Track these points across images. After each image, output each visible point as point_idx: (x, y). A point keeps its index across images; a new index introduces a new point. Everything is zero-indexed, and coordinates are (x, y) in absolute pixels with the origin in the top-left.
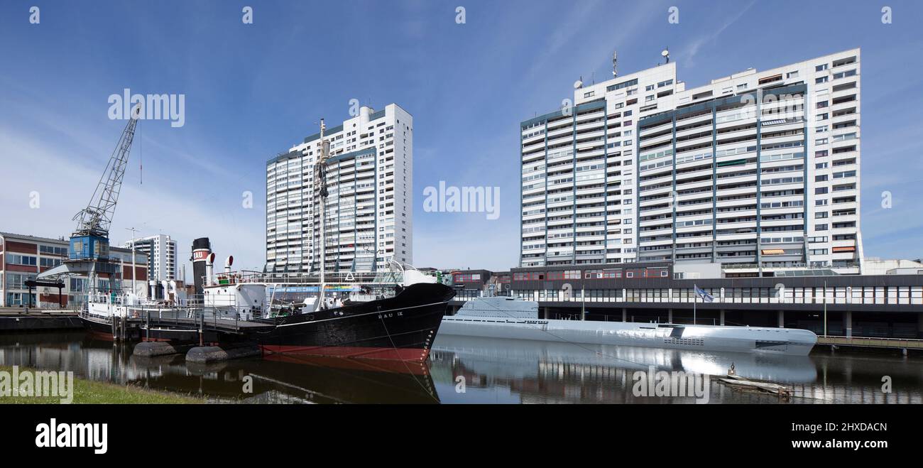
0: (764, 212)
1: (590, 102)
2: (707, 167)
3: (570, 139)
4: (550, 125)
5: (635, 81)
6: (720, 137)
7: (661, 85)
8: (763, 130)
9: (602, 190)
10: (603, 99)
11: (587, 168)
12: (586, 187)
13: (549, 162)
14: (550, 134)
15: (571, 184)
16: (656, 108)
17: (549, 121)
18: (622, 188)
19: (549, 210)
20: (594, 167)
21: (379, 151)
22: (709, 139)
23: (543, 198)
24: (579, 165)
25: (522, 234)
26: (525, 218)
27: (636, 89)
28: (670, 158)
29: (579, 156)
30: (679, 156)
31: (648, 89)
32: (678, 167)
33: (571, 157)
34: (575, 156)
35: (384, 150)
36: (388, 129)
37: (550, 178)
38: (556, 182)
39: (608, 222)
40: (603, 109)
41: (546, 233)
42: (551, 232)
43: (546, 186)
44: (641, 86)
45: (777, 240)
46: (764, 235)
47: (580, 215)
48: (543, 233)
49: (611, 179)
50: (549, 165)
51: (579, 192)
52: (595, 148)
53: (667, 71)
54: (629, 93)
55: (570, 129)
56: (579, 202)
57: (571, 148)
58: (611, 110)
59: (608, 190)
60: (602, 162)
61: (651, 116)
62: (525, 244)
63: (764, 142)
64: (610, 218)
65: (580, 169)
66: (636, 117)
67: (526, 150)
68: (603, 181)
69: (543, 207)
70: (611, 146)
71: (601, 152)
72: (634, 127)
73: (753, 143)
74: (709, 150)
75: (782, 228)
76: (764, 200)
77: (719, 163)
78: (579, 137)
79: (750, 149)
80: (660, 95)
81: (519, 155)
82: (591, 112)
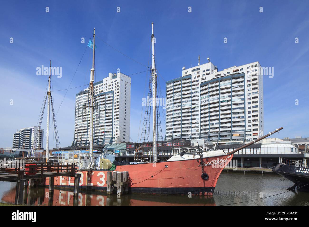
0: (233, 120)
1: (187, 75)
2: (217, 103)
3: (180, 90)
4: (175, 84)
5: (199, 69)
6: (221, 91)
7: (207, 70)
8: (233, 90)
9: (190, 110)
10: (191, 75)
11: (185, 101)
12: (186, 109)
13: (174, 98)
14: (175, 87)
15: (180, 108)
16: (205, 79)
17: (174, 82)
18: (196, 110)
19: (174, 118)
20: (187, 101)
21: (115, 92)
22: (218, 92)
23: (172, 113)
24: (183, 100)
25: (166, 127)
26: (167, 121)
27: (200, 72)
28: (208, 99)
29: (183, 96)
30: (210, 98)
31: (203, 72)
32: (210, 102)
33: (180, 97)
34: (182, 97)
35: (116, 92)
36: (118, 83)
37: (175, 105)
38: (176, 107)
39: (192, 123)
40: (190, 78)
41: (173, 127)
42: (175, 127)
43: (173, 108)
44: (201, 70)
45: (236, 131)
46: (234, 129)
47: (183, 120)
48: (172, 127)
49: (193, 106)
50: (174, 100)
51: (183, 111)
52: (188, 94)
53: (208, 66)
54: (198, 73)
55: (180, 86)
56: (183, 115)
57: (180, 93)
58: (193, 79)
59: (192, 110)
60: (190, 99)
61: (204, 82)
62: (167, 131)
63: (233, 94)
64: (193, 121)
65: (183, 102)
66: (200, 82)
67: (168, 93)
68: (190, 107)
69: (172, 116)
70: (193, 93)
71: (189, 95)
72: (199, 86)
73: (230, 94)
74: (218, 96)
75: (240, 126)
76: (233, 116)
77: (221, 101)
78: (183, 89)
79: (229, 96)
80: (207, 74)
81: (166, 95)
82: (187, 79)
